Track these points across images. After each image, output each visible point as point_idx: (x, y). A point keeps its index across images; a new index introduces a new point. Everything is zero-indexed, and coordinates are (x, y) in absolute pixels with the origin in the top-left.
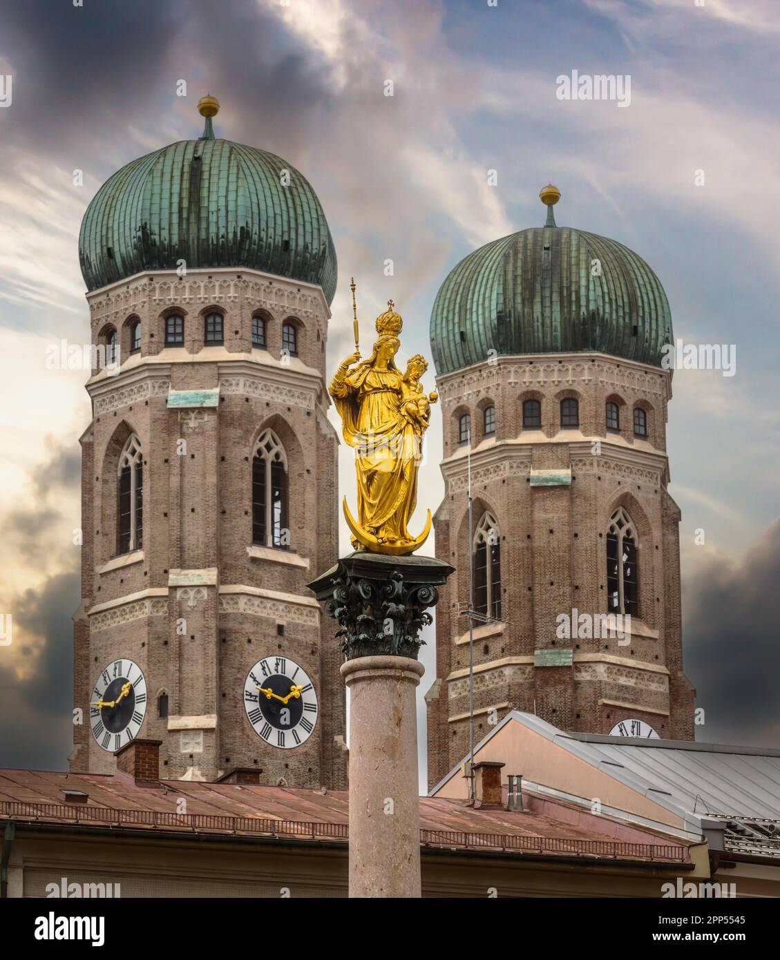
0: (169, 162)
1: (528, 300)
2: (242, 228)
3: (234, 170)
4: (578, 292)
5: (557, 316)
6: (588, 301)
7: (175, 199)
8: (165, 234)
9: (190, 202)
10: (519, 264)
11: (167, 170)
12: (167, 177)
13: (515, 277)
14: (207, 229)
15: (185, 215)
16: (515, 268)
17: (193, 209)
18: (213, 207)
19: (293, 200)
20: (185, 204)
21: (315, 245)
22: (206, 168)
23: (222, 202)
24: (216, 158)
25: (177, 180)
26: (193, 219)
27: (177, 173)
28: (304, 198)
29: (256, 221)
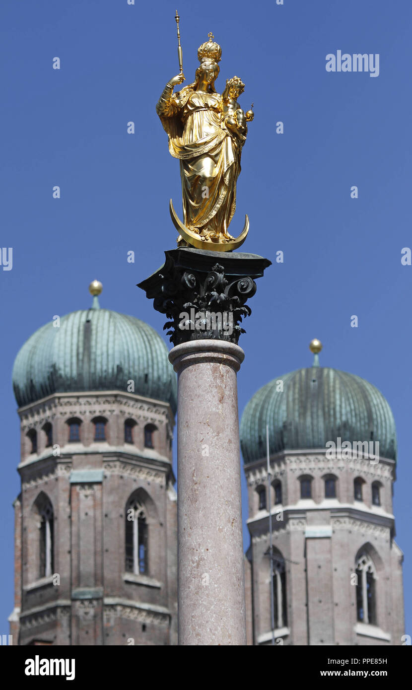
0: (70, 324)
1: (303, 414)
2: (118, 366)
3: (112, 328)
4: (334, 409)
5: (321, 424)
6: (341, 415)
7: (75, 347)
8: (68, 370)
9: (84, 349)
10: (297, 391)
11: (69, 329)
12: (69, 333)
13: (294, 400)
14: (95, 366)
15: (81, 357)
16: (294, 393)
17: (86, 353)
18: (99, 352)
19: (151, 348)
20: (81, 350)
21: (165, 376)
22: (94, 327)
23: (105, 349)
24: (101, 321)
25: (75, 335)
26: (86, 359)
27: (75, 330)
28: (157, 347)
29: (127, 361)
